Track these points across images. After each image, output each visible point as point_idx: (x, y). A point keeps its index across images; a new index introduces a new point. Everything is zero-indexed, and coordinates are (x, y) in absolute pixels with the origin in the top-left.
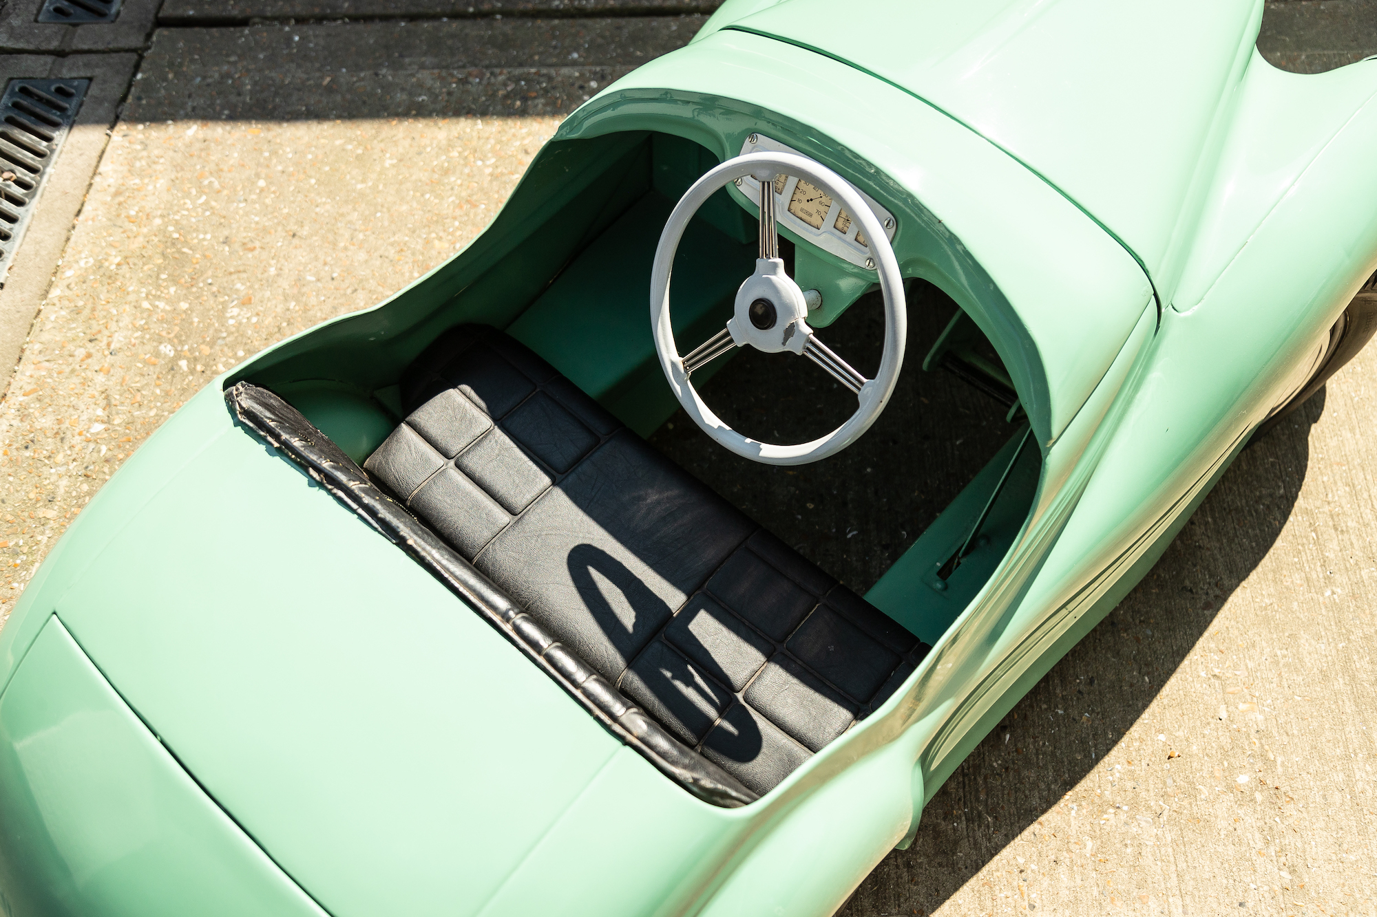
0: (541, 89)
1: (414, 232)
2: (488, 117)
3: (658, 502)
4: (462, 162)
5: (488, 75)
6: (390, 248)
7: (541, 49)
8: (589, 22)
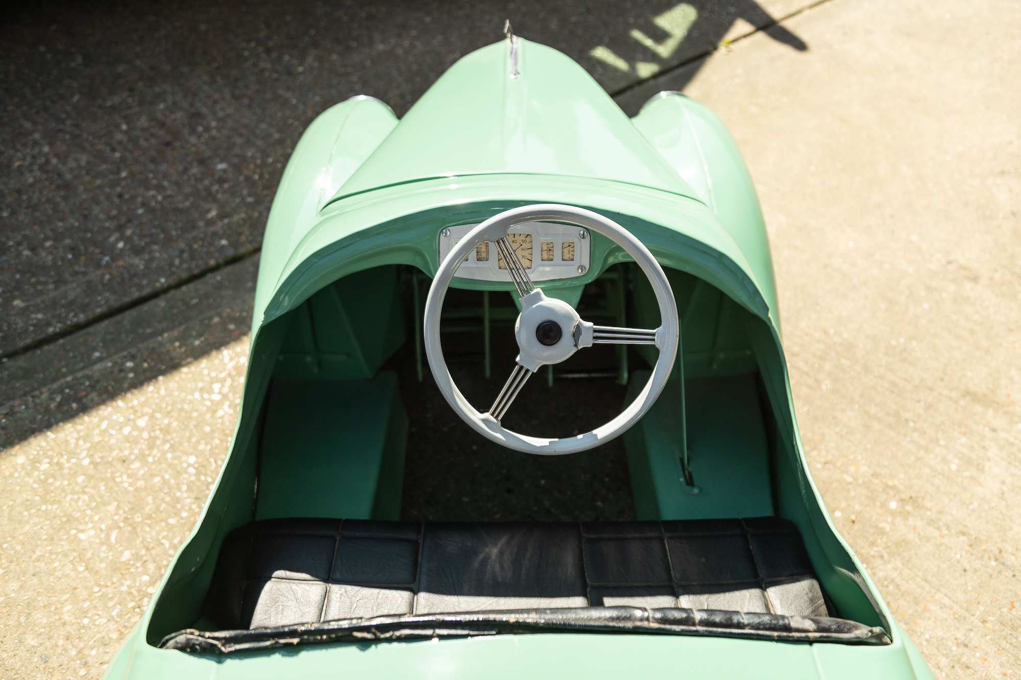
0: (87, 387)
1: (52, 539)
2: (55, 427)
3: (501, 552)
4: (56, 468)
5: (30, 399)
6: (38, 564)
7: (63, 363)
8: (91, 329)
